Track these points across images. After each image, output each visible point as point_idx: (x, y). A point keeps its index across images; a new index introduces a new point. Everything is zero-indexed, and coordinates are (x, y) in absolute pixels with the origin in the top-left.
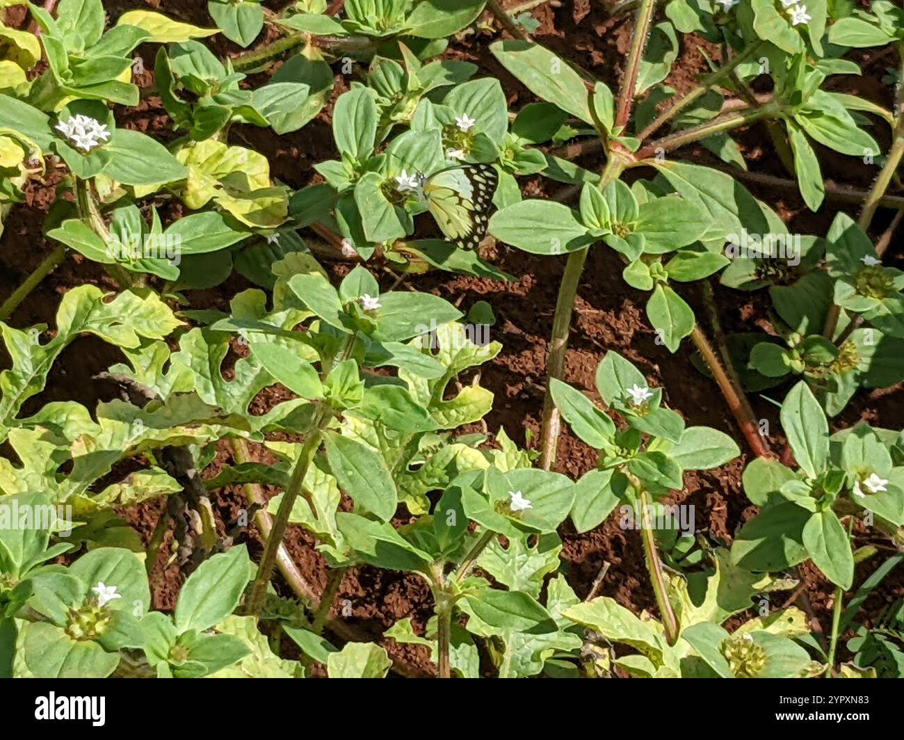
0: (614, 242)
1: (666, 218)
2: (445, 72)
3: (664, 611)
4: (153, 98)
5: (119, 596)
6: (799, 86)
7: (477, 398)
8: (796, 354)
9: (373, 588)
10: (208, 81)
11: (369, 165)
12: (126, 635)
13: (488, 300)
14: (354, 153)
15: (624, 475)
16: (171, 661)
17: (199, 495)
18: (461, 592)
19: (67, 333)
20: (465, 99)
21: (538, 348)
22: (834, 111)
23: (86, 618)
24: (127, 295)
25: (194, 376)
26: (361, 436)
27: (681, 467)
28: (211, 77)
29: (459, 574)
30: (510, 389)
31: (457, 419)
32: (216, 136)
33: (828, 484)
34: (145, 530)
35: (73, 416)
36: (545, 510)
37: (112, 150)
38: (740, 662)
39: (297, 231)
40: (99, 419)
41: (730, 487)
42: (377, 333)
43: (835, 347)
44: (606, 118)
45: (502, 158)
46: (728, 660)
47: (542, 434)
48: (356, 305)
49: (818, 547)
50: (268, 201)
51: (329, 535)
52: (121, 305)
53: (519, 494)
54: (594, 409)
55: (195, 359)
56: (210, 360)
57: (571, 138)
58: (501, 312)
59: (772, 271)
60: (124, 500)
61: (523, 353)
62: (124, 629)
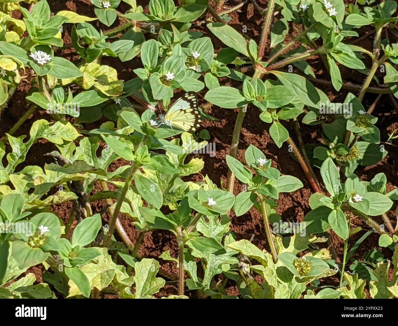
0: (256, 103)
1: (277, 94)
2: (189, 36)
3: (272, 250)
4: (72, 48)
5: (49, 230)
6: (332, 41)
7: (198, 164)
8: (333, 151)
9: (158, 244)
10: (93, 39)
11: (155, 70)
12: (52, 245)
13: (207, 130)
14: (149, 66)
15: (256, 194)
16: (70, 258)
17: (86, 202)
18: (188, 238)
19: (34, 138)
20: (197, 45)
21: (227, 149)
22: (347, 51)
23: (36, 239)
24: (58, 123)
25: (85, 156)
26: (151, 179)
27: (279, 191)
28: (94, 37)
29: (188, 231)
30: (215, 165)
31: (189, 172)
32: (96, 61)
33: (339, 199)
34: (67, 221)
35: (36, 171)
36: (222, 205)
37: (53, 65)
38: (301, 268)
39: (126, 97)
40: (46, 170)
41: (305, 205)
42: (156, 135)
43: (349, 149)
44: (254, 54)
45: (212, 70)
46: (296, 267)
47: (228, 183)
48: (148, 124)
49: (334, 223)
50: (115, 86)
51: (138, 218)
52: (56, 127)
53: (212, 199)
54: (244, 168)
55: (86, 150)
56: (92, 150)
57: (243, 65)
58: (213, 134)
59: (323, 118)
60: (55, 201)
61: (221, 151)
62: (51, 243)
